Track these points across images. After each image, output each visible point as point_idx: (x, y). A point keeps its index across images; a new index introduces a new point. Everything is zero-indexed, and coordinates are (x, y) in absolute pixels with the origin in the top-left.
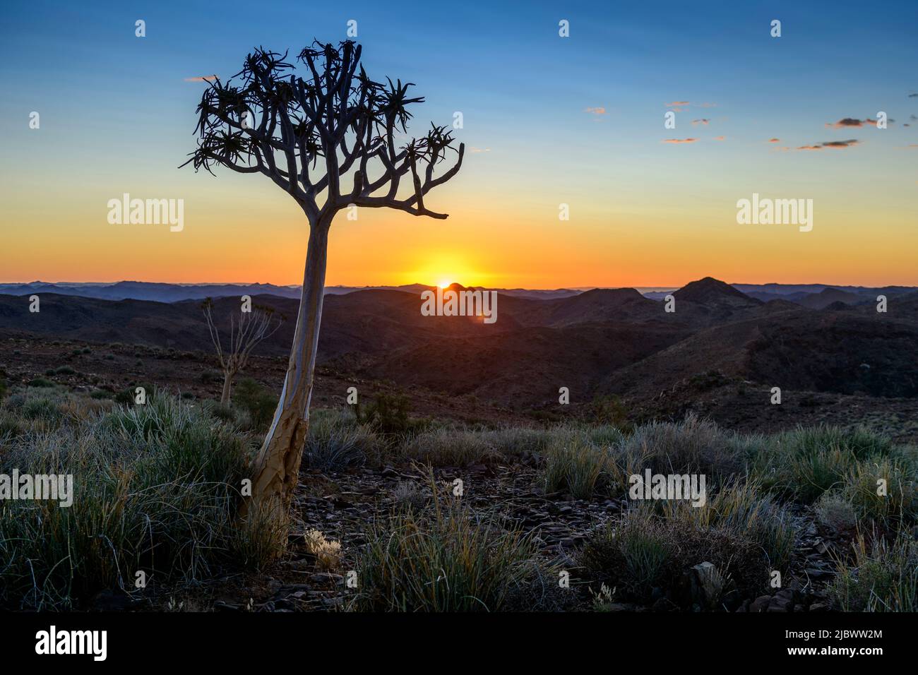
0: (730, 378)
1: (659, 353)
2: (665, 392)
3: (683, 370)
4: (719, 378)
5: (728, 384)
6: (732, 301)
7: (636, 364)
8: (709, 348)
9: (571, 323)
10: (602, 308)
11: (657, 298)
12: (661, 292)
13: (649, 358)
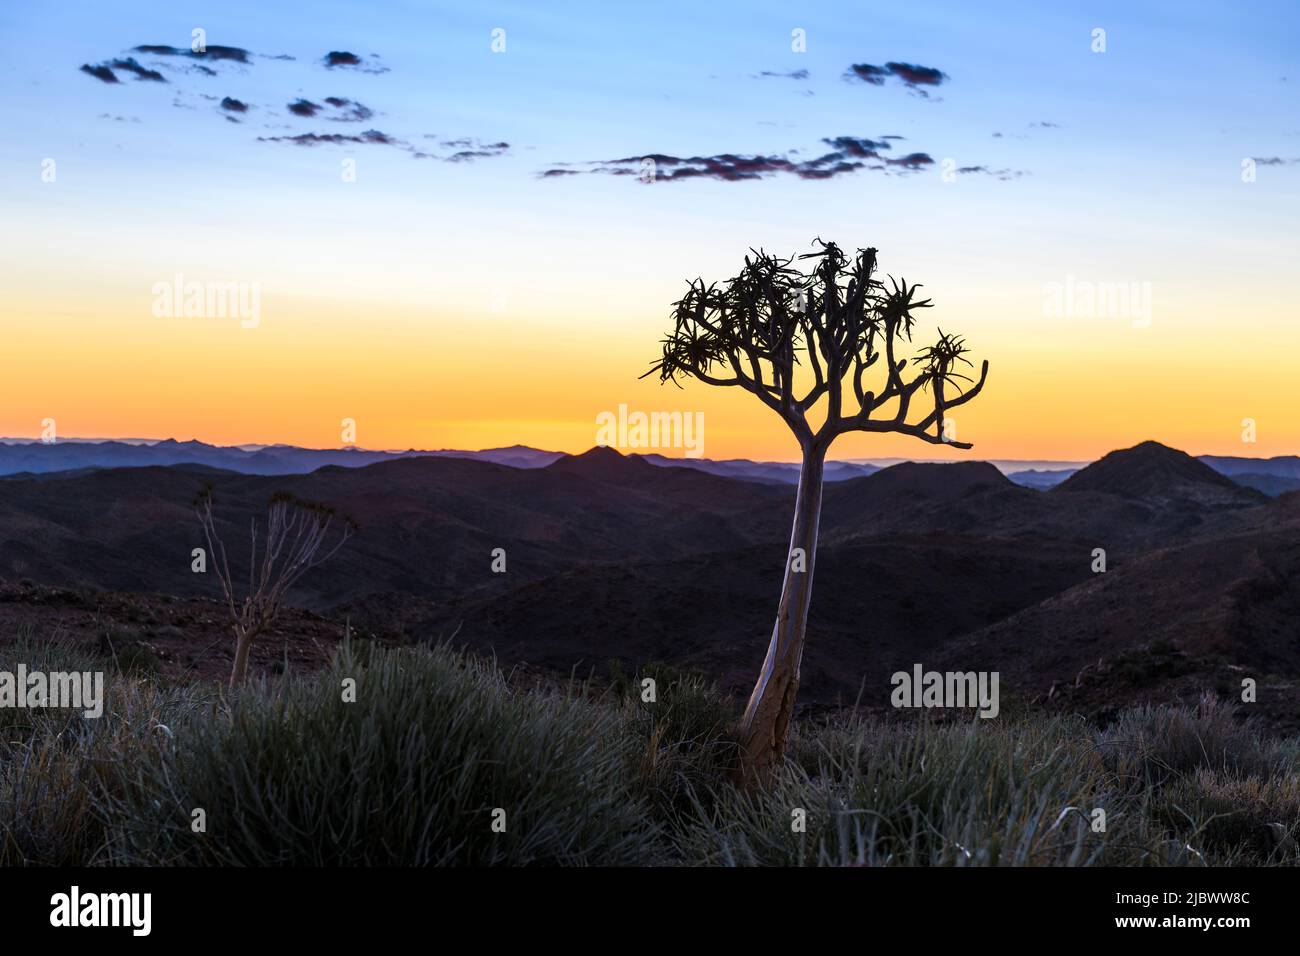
0: (1198, 660)
1: (1043, 604)
2: (1058, 687)
3: (1095, 640)
4: (1175, 657)
5: (1193, 671)
6: (1201, 494)
7: (995, 626)
8: (1151, 593)
9: (853, 536)
10: (920, 504)
11: (1039, 483)
12: (1048, 472)
13: (1021, 613)
